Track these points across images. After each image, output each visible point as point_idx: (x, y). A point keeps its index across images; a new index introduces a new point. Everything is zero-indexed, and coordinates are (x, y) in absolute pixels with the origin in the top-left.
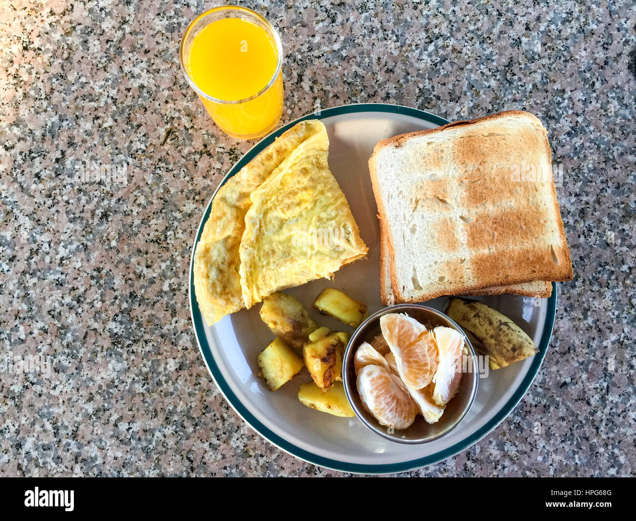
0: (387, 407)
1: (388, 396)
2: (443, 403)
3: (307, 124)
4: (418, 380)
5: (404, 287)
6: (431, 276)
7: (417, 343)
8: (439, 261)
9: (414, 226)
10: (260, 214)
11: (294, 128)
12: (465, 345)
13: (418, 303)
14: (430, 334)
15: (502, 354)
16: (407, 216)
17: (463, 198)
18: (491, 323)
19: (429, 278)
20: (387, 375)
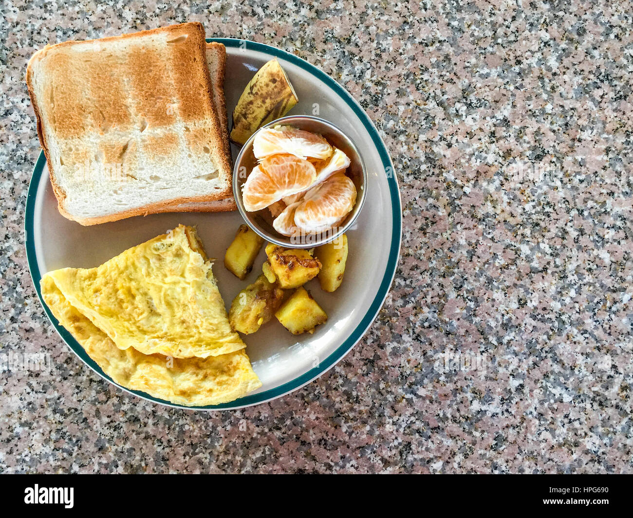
0: (334, 204)
1: (324, 203)
2: (330, 150)
3: (46, 292)
4: (307, 174)
5: (216, 188)
6: (203, 161)
7: (271, 175)
8: (188, 153)
9: (151, 178)
10: (144, 339)
11: (49, 306)
12: (273, 128)
13: (232, 174)
14: (262, 162)
15: (279, 93)
16: (140, 185)
17: (121, 128)
18: (251, 103)
19: (206, 162)
20: (304, 204)
